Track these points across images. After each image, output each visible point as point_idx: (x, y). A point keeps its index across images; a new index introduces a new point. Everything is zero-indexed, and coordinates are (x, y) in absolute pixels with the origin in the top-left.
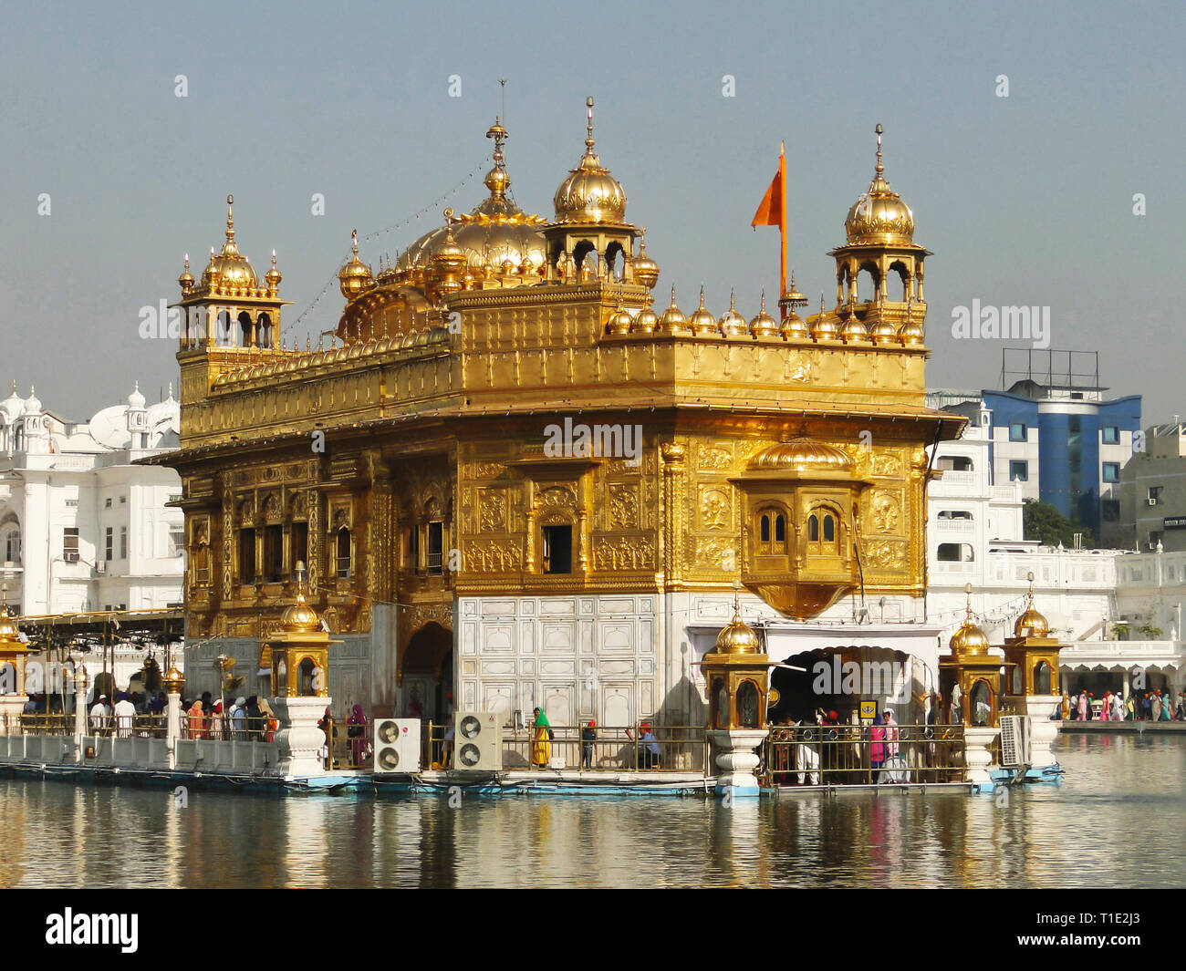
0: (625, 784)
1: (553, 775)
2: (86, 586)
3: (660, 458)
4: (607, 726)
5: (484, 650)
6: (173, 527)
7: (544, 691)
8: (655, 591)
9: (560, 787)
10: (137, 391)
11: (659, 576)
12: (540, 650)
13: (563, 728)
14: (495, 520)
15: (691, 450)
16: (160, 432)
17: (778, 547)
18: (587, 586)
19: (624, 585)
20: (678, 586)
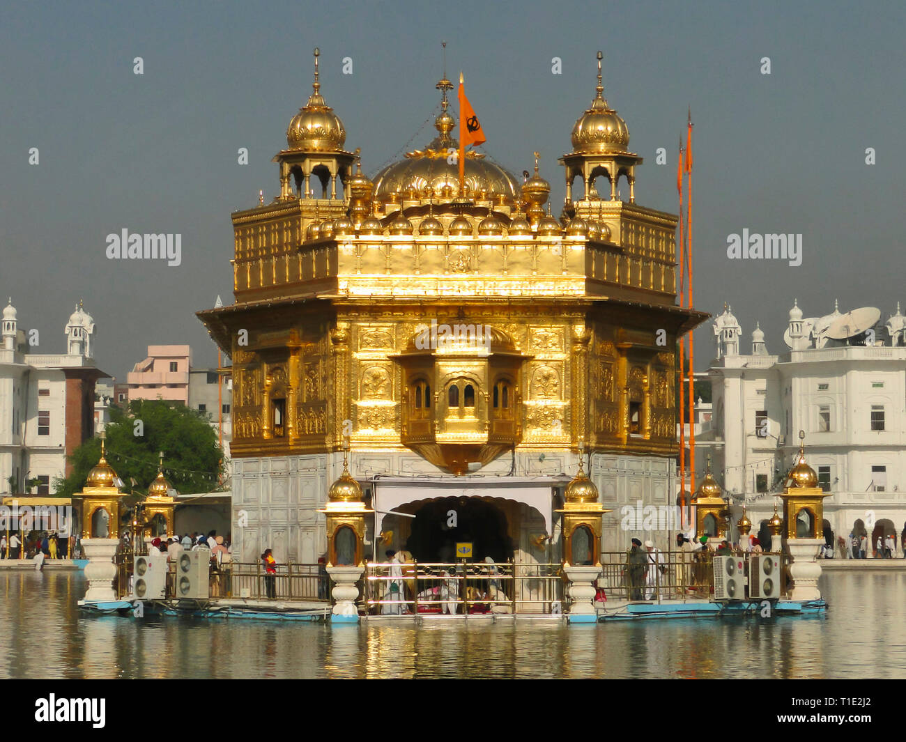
0: (281, 611)
1: (241, 603)
2: (773, 454)
3: (331, 341)
4: (303, 563)
5: (244, 501)
6: (822, 409)
7: (272, 534)
8: (325, 451)
9: (244, 613)
10: (796, 307)
11: (328, 439)
12: (270, 501)
13: (248, 564)
14: (250, 396)
15: (353, 333)
16: (826, 337)
17: (425, 413)
18: (292, 448)
19: (310, 447)
20: (340, 447)
